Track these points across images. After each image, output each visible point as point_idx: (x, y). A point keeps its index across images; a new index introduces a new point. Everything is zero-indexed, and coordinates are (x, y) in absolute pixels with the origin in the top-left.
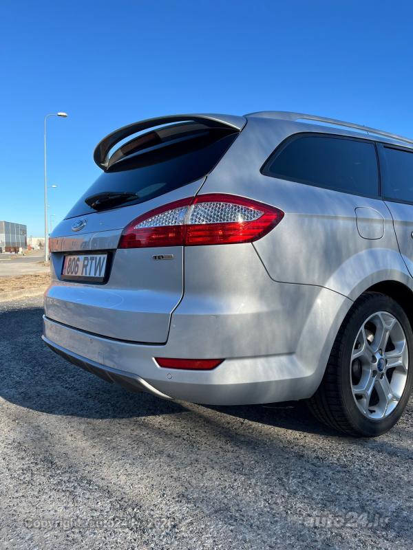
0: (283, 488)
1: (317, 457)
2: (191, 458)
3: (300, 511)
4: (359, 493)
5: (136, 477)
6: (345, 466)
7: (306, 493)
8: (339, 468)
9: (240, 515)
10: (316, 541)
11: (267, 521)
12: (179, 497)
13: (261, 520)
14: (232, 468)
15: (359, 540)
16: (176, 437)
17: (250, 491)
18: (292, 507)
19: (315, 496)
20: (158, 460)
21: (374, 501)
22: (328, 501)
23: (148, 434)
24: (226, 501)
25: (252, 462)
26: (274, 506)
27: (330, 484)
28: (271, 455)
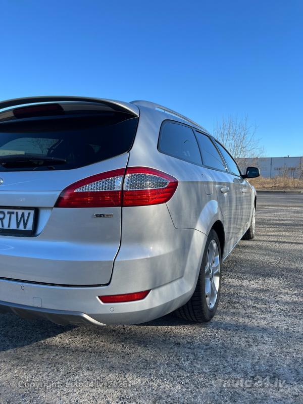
0: (183, 371)
1: (188, 343)
2: (106, 366)
3: (204, 384)
4: (226, 361)
5: (75, 394)
6: (207, 345)
7: (199, 370)
8: (205, 347)
9: (171, 399)
10: (227, 401)
11: (190, 398)
12: (120, 400)
13: (186, 398)
14: (142, 365)
15: (248, 392)
16: (82, 352)
17: (165, 379)
18: (198, 383)
19: (205, 371)
20: (82, 375)
21: (237, 364)
22: (215, 371)
23: (57, 355)
24: (154, 392)
25: (152, 357)
26: (187, 386)
27: (208, 360)
28: (160, 349)
